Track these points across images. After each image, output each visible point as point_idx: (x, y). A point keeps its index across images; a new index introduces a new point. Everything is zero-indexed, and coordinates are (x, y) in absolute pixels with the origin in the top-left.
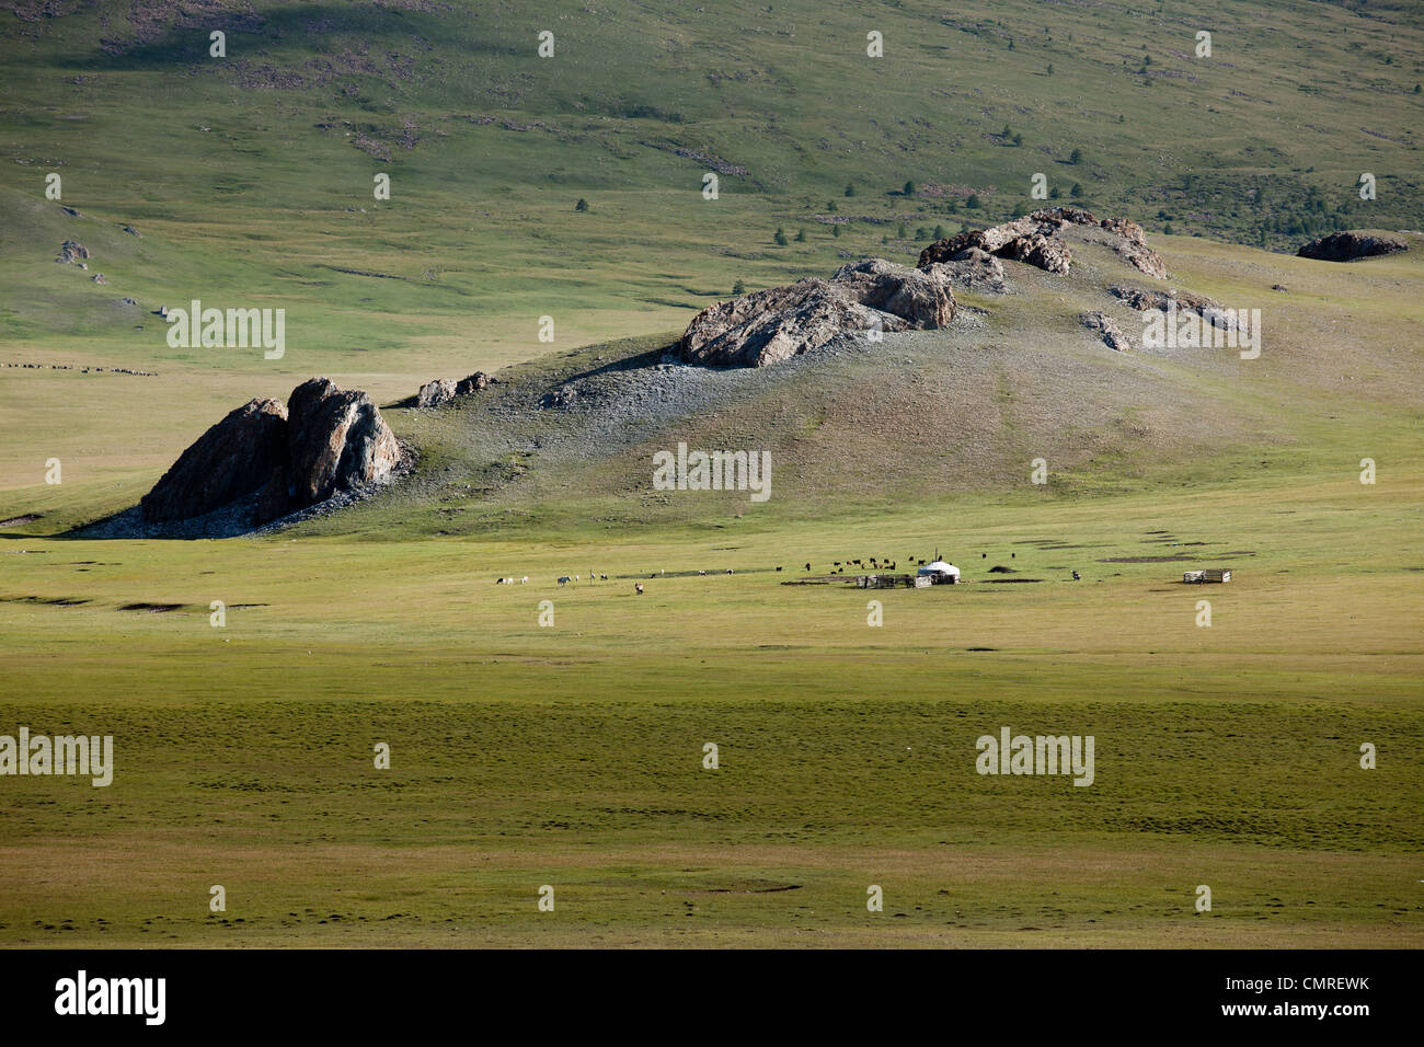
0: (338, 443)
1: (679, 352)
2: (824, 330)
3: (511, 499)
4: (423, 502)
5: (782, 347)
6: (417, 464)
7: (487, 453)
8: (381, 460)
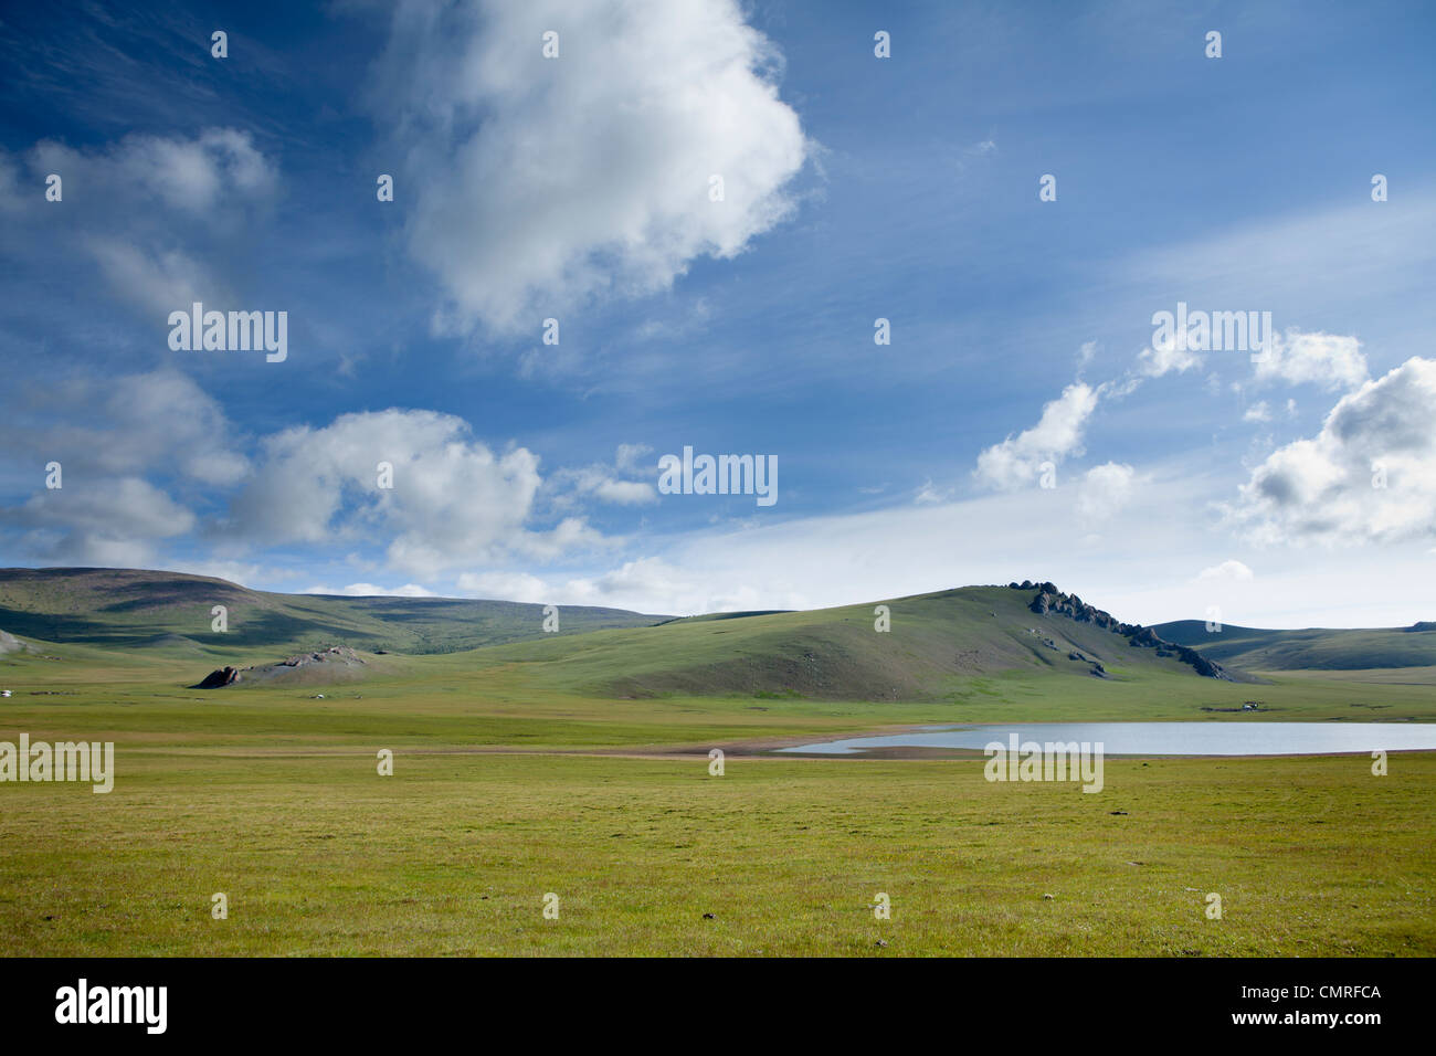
0: (231, 676)
1: (284, 664)
2: (306, 662)
3: (257, 684)
4: (244, 684)
5: (300, 663)
6: (243, 679)
7: (254, 677)
8: (238, 677)
